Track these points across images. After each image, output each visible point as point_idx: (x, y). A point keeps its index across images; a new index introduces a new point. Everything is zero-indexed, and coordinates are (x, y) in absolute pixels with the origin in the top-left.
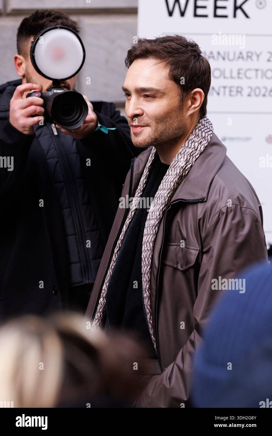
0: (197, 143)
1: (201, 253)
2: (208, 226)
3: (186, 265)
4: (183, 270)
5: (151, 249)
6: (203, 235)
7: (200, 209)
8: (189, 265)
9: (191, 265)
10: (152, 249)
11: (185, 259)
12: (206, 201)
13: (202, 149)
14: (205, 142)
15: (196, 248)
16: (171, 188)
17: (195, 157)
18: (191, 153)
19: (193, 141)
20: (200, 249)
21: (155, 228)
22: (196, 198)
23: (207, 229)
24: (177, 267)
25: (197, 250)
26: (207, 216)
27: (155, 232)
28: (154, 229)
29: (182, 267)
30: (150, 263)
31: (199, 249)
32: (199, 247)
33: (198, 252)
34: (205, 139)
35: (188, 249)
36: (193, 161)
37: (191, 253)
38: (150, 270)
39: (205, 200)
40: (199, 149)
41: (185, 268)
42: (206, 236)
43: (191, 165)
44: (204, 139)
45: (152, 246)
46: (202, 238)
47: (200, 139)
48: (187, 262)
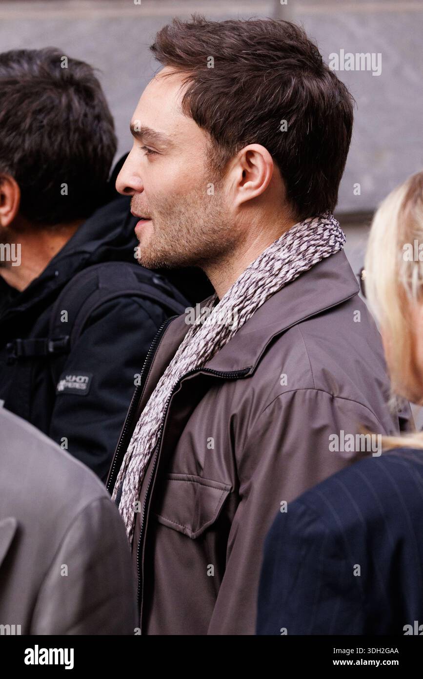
0: (280, 262)
1: (236, 497)
2: (250, 432)
3: (201, 524)
4: (195, 537)
5: (135, 487)
6: (239, 454)
7: (240, 392)
8: (205, 525)
9: (209, 522)
10: (137, 486)
11: (199, 510)
12: (251, 376)
13: (289, 276)
14: (302, 263)
15: (223, 486)
16: (198, 351)
17: (269, 290)
18: (260, 280)
19: (271, 257)
20: (232, 488)
21: (151, 438)
22: (236, 368)
23: (248, 440)
24: (184, 529)
25: (225, 490)
26: (250, 411)
27: (149, 448)
28: (148, 441)
29: (193, 531)
30: (132, 519)
31: (229, 487)
32: (232, 482)
33: (226, 494)
34: (304, 256)
35: (205, 486)
36: (261, 298)
37: (210, 496)
38: (132, 537)
39: (250, 373)
40: (281, 275)
41: (199, 531)
42: (245, 457)
43: (254, 305)
44: (300, 256)
45: (137, 481)
46: (237, 462)
47: (290, 256)
48: (203, 518)
